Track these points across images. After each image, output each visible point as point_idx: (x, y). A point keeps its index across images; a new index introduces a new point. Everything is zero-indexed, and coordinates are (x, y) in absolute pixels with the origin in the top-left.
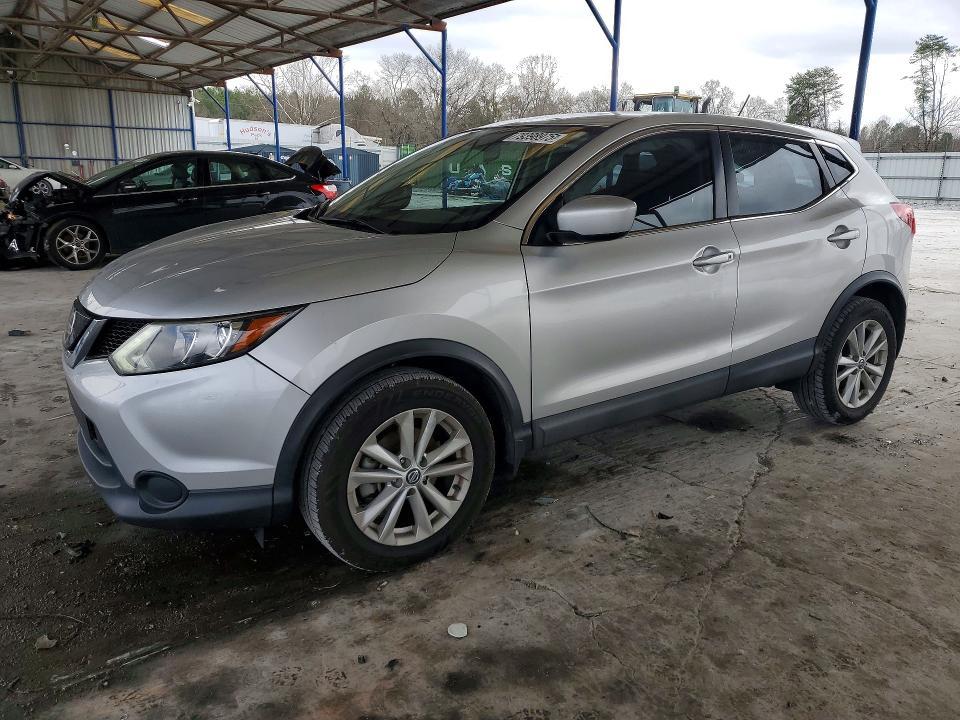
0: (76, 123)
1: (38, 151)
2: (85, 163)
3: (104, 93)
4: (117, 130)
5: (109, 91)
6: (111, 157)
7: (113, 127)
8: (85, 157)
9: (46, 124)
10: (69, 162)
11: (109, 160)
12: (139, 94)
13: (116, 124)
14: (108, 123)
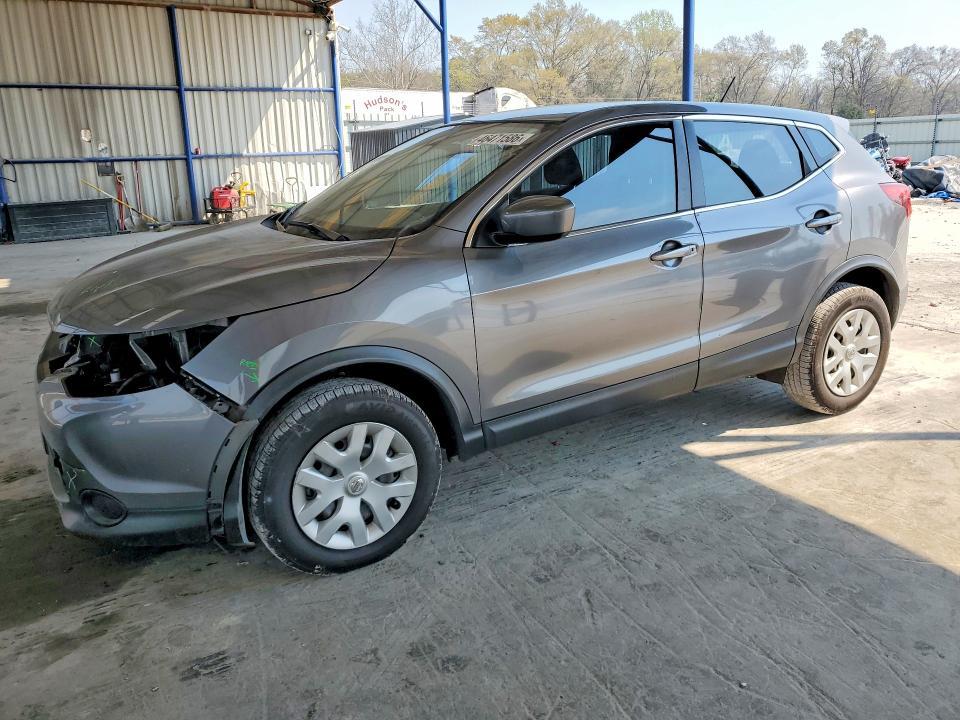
0: (104, 83)
1: (25, 146)
2: (126, 169)
3: (160, 15)
4: (188, 96)
5: (170, 11)
6: (178, 151)
7: (179, 90)
8: (125, 154)
9: (40, 87)
10: (91, 168)
11: (173, 159)
12: (230, 16)
13: (186, 82)
14: (169, 81)
